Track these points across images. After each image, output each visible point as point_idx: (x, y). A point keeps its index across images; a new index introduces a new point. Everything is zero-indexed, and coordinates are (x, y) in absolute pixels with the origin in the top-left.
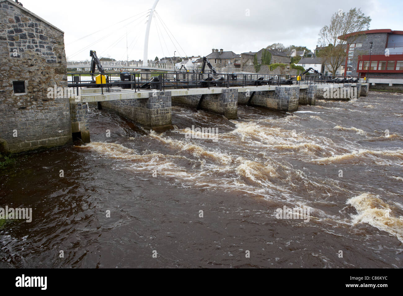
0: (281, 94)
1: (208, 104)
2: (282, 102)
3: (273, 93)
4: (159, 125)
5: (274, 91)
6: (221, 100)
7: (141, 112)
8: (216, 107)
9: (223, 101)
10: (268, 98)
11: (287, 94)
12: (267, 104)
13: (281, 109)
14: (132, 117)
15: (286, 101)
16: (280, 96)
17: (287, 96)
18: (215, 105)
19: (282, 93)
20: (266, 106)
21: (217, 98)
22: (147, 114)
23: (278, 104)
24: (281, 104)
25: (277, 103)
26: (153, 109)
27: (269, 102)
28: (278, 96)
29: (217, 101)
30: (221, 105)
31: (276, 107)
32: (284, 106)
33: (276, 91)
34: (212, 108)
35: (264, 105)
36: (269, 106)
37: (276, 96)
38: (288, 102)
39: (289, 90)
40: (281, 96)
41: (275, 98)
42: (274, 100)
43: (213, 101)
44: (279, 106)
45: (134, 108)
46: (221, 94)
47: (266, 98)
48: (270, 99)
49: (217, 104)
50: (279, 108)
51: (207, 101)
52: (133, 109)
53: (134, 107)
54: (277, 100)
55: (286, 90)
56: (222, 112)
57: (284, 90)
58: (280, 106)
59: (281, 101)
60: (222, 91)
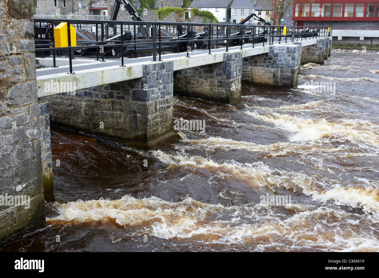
0: (279, 58)
1: (190, 83)
2: (282, 72)
3: (265, 57)
4: (158, 134)
5: (266, 54)
6: (220, 75)
7: (113, 109)
8: (208, 88)
9: (225, 76)
10: (256, 66)
11: (290, 58)
12: (255, 77)
13: (280, 84)
14: (80, 120)
15: (290, 71)
16: (278, 62)
17: (291, 62)
18: (208, 84)
19: (281, 56)
20: (253, 79)
21: (211, 72)
22: (135, 112)
23: (274, 76)
24: (279, 76)
25: (272, 75)
26: (150, 102)
27: (257, 74)
28: (275, 62)
29: (212, 77)
30: (221, 84)
31: (271, 81)
32: (284, 79)
33: (269, 54)
34: (198, 90)
35: (248, 78)
36: (257, 79)
37: (270, 62)
38: (293, 72)
39: (294, 52)
40: (281, 63)
41: (268, 66)
42: (267, 69)
43: (201, 77)
44: (277, 78)
45: (88, 101)
46: (220, 63)
47: (251, 67)
48: (259, 68)
49: (212, 82)
50: (277, 82)
51: (186, 77)
52: (84, 103)
53: (87, 98)
54: (273, 70)
55: (288, 52)
56: (224, 96)
57: (285, 51)
58: (279, 80)
59: (279, 70)
60: (224, 57)
